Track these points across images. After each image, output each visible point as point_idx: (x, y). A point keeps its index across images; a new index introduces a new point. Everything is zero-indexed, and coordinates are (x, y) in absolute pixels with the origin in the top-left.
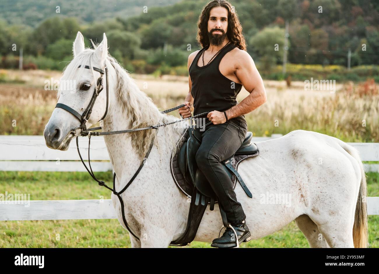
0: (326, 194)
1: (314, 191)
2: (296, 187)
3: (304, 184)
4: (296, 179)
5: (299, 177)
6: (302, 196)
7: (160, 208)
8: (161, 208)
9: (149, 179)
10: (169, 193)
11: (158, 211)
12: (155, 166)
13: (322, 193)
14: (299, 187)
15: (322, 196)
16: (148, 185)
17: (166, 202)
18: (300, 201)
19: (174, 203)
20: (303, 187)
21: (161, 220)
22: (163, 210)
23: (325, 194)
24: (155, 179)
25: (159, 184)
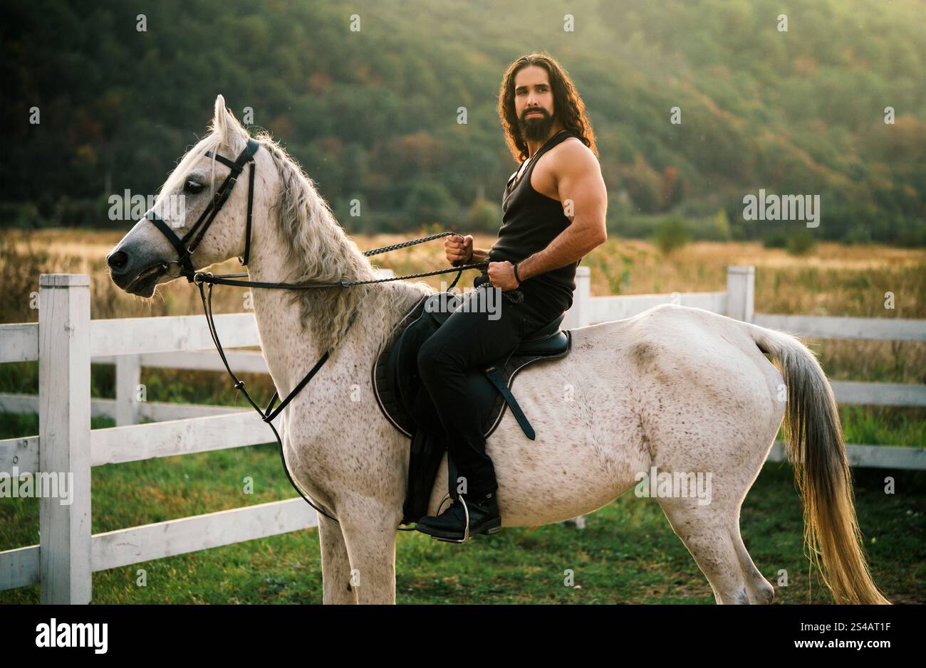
0: (697, 436)
1: (670, 430)
2: (630, 420)
3: (649, 415)
4: (631, 404)
5: (640, 401)
6: (645, 439)
7: (357, 459)
8: (361, 459)
9: (330, 402)
10: (374, 430)
11: (354, 465)
12: (344, 378)
13: (688, 435)
14: (638, 420)
15: (689, 440)
16: (328, 415)
17: (371, 447)
18: (641, 450)
19: (388, 449)
20: (649, 421)
21: (363, 483)
22: (365, 464)
23: (694, 438)
24: (344, 402)
25: (353, 413)
